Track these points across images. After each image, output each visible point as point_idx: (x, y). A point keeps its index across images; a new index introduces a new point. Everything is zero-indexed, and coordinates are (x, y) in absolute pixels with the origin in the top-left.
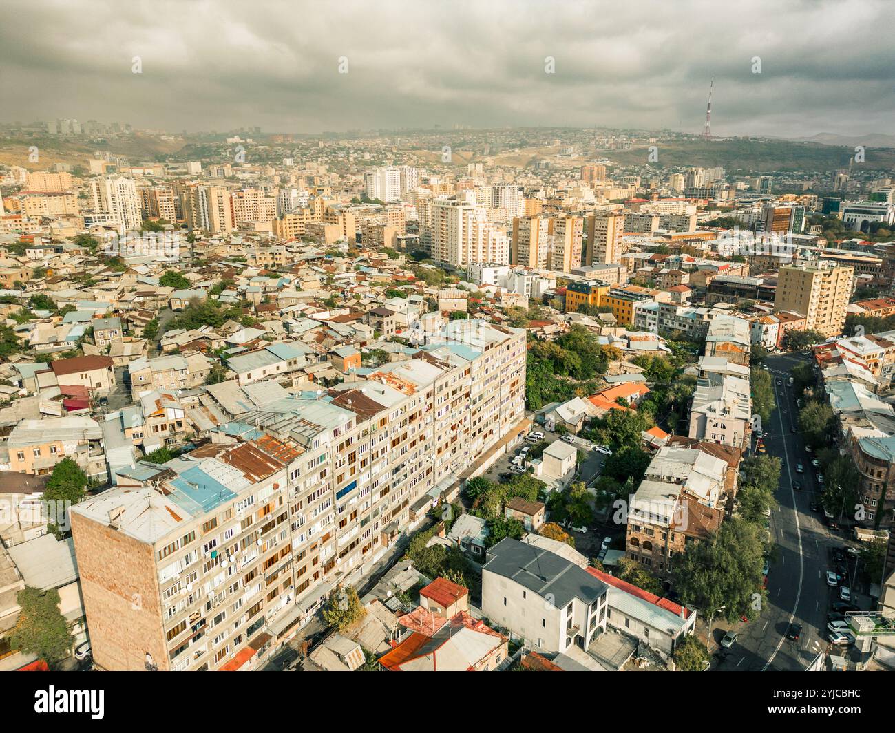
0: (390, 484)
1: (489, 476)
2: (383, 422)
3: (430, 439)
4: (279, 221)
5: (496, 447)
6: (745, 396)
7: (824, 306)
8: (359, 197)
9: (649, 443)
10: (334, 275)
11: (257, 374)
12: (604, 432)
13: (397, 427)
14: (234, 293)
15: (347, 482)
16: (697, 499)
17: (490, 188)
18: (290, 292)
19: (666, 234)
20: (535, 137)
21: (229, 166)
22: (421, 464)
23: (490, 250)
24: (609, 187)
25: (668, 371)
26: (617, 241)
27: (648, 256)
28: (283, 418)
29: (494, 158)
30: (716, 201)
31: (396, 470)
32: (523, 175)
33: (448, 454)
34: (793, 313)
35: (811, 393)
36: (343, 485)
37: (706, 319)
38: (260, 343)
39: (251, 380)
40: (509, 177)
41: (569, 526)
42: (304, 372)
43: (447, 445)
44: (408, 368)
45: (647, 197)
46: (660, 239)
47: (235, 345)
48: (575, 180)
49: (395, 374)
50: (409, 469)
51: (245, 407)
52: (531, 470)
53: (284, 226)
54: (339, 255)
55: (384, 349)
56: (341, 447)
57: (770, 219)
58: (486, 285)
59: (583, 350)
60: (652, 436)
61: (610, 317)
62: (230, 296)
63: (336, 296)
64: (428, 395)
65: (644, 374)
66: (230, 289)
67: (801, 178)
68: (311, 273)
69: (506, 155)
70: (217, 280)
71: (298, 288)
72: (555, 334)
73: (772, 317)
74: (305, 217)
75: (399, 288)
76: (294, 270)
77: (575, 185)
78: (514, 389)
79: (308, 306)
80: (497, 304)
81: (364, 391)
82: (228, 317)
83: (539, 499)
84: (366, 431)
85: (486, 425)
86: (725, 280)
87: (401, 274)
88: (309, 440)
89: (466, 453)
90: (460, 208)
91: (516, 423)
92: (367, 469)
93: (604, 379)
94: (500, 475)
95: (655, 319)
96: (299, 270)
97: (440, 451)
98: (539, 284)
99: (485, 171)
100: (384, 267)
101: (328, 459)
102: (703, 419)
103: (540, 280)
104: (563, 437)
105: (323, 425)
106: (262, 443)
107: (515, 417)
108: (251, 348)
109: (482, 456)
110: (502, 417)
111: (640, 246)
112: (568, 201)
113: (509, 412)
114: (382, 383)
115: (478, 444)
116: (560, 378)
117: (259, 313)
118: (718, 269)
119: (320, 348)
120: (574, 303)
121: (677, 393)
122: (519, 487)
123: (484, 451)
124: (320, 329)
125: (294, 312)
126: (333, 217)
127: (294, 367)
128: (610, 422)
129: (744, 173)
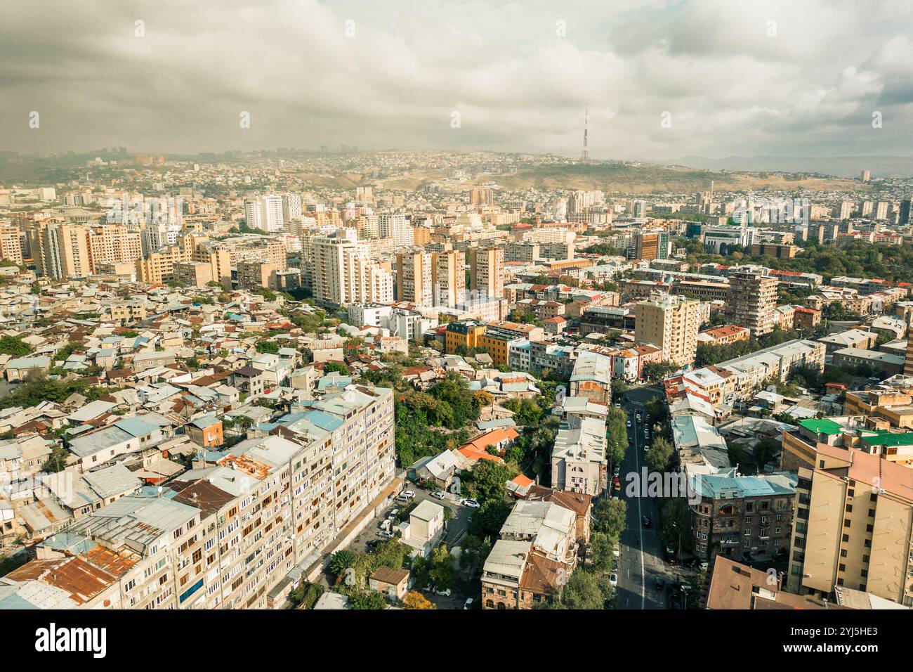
0: (243, 575)
1: (357, 545)
2: (233, 512)
3: (288, 520)
4: (143, 261)
5: (364, 514)
6: (600, 438)
7: (676, 337)
8: (237, 226)
9: (513, 492)
10: (200, 327)
11: (104, 456)
12: (471, 485)
13: (249, 515)
14: (83, 357)
15: (193, 582)
16: (545, 554)
17: (377, 217)
18: (148, 352)
19: (546, 262)
20: (424, 160)
21: (88, 191)
22: (278, 547)
23: (374, 288)
24: (496, 212)
25: (536, 413)
26: (498, 273)
27: (529, 286)
28: (117, 525)
29: (383, 181)
30: (594, 226)
31: (250, 558)
32: (413, 198)
33: (310, 530)
34: (651, 345)
35: (659, 428)
36: (187, 587)
37: (572, 357)
38: (108, 418)
39: (96, 463)
40: (399, 201)
41: (434, 590)
42: (158, 449)
43: (308, 522)
44: (263, 448)
45: (531, 223)
46: (541, 268)
47: (79, 423)
48: (464, 204)
49: (248, 456)
50: (264, 555)
51: (87, 499)
52: (399, 534)
53: (149, 266)
54: (209, 301)
55: (249, 415)
56: (184, 547)
57: (640, 245)
58: (368, 326)
59: (455, 398)
60: (516, 485)
61: (486, 357)
62: (78, 361)
63: (200, 353)
64: (283, 476)
65: (514, 418)
66: (78, 353)
67: (671, 200)
68: (174, 327)
69: (395, 179)
70: (64, 342)
71: (158, 347)
72: (430, 381)
73: (631, 350)
74: (173, 255)
75: (272, 339)
76: (154, 325)
77: (464, 210)
78: (382, 450)
79: (167, 369)
80: (377, 350)
81: (212, 481)
82: (72, 390)
83: (404, 566)
84: (213, 525)
85: (352, 493)
86: (595, 311)
87: (276, 321)
88: (145, 547)
89: (330, 525)
90: (340, 246)
91: (387, 484)
92: (216, 564)
93: (477, 426)
94: (367, 543)
95: (527, 358)
96: (160, 323)
97: (300, 528)
98: (420, 324)
99: (374, 194)
100: (259, 312)
101: (168, 563)
102: (563, 464)
103: (421, 320)
104: (433, 494)
105: (162, 528)
106: (93, 555)
107: (384, 478)
108: (98, 424)
109: (349, 525)
110: (370, 481)
111: (521, 277)
112: (455, 229)
113: (378, 474)
114: (232, 468)
115: (345, 513)
116: (433, 429)
117: (112, 380)
118: (590, 299)
119: (178, 419)
120: (453, 343)
121: (541, 438)
122: (384, 555)
123: (351, 519)
124: (179, 396)
125: (150, 377)
126: (205, 255)
127: (148, 443)
128: (476, 475)
129: (621, 195)
